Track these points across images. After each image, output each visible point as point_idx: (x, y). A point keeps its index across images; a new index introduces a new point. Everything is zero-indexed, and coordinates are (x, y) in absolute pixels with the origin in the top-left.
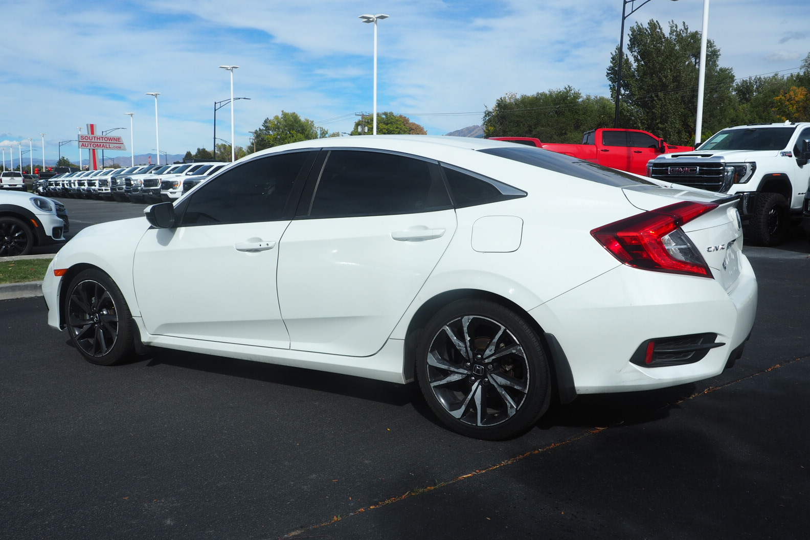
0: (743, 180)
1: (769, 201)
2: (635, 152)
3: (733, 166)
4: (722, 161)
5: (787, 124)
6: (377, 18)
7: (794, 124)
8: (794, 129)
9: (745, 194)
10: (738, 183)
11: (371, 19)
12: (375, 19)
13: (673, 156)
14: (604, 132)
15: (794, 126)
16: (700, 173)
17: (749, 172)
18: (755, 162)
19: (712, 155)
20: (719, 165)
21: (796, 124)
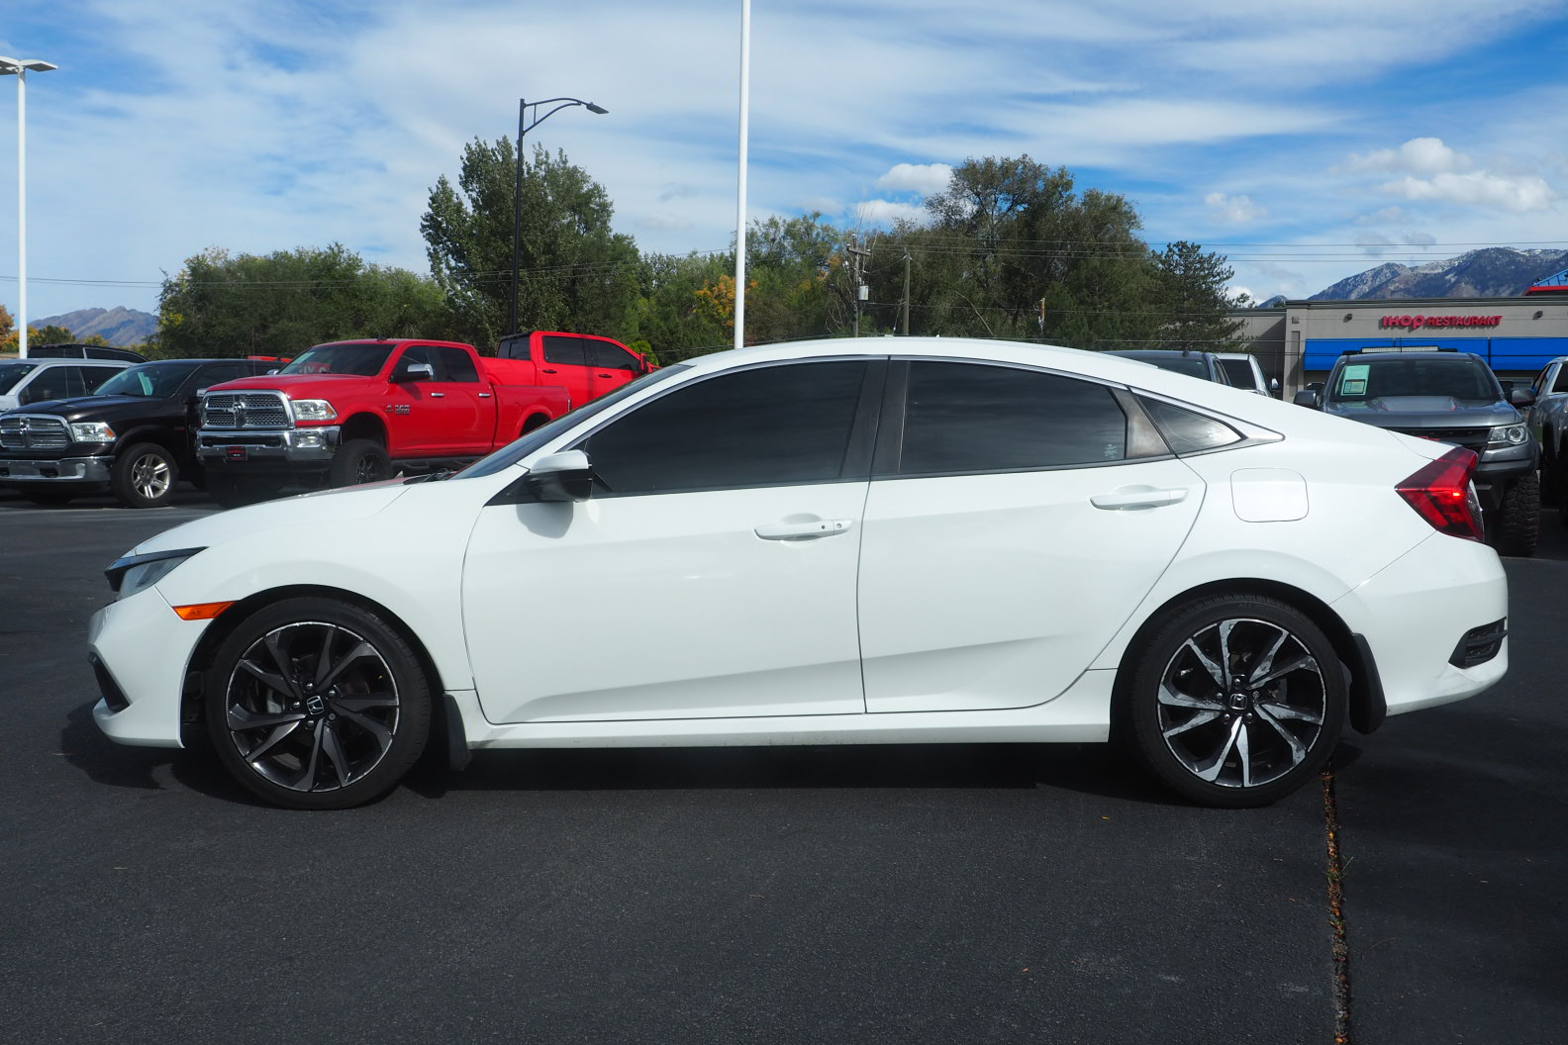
2: (600, 376)
6: (26, 67)
11: (10, 69)
12: (21, 70)
14: (545, 338)
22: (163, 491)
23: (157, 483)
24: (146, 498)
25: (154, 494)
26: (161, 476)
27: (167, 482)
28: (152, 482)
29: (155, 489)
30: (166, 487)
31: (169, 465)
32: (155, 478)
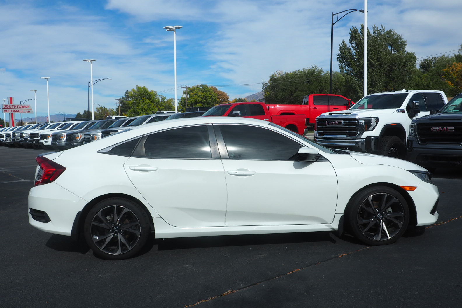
0: (371, 128)
1: (389, 142)
2: (334, 108)
3: (364, 120)
4: (357, 117)
5: (404, 91)
6: (175, 28)
7: (408, 91)
8: (407, 94)
9: (372, 137)
10: (367, 130)
11: (172, 29)
12: (174, 29)
13: (329, 114)
14: (314, 97)
15: (407, 93)
16: (345, 125)
17: (374, 123)
18: (378, 117)
19: (352, 113)
20: (355, 119)
21: (409, 91)
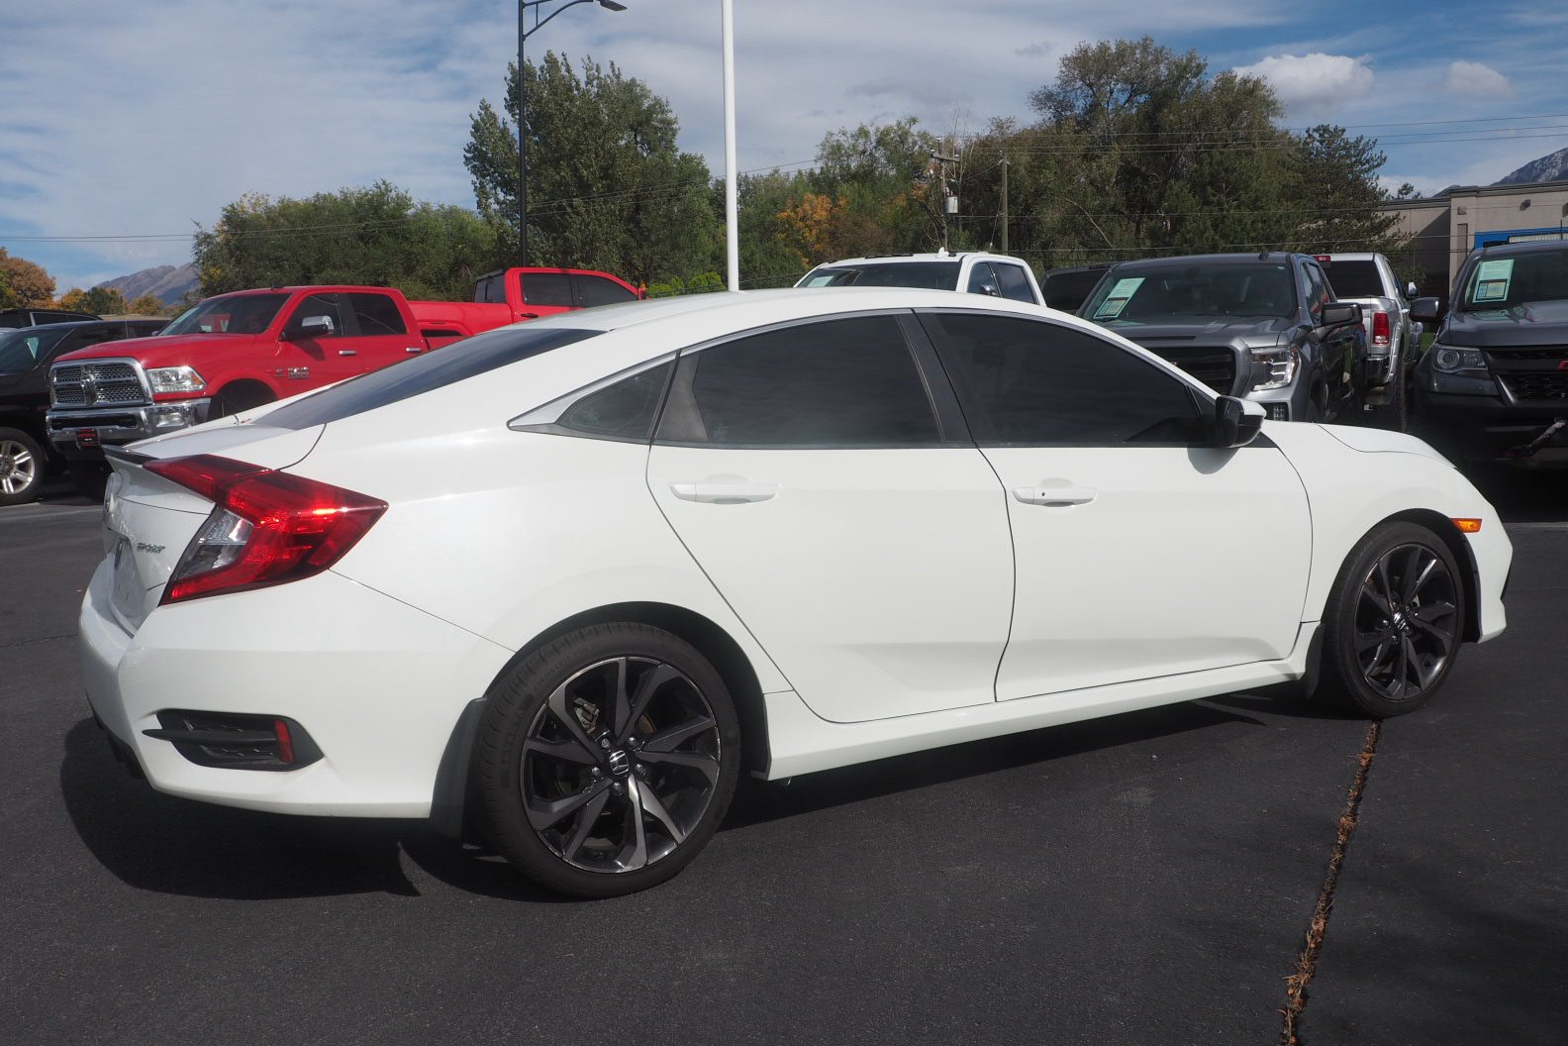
5: (942, 256)
7: (955, 256)
15: (956, 259)
21: (959, 255)
22: (27, 484)
23: (19, 475)
24: (5, 495)
25: (15, 489)
26: (23, 467)
27: (32, 474)
28: (13, 474)
29: (17, 482)
30: (30, 479)
31: (32, 452)
32: (15, 469)
